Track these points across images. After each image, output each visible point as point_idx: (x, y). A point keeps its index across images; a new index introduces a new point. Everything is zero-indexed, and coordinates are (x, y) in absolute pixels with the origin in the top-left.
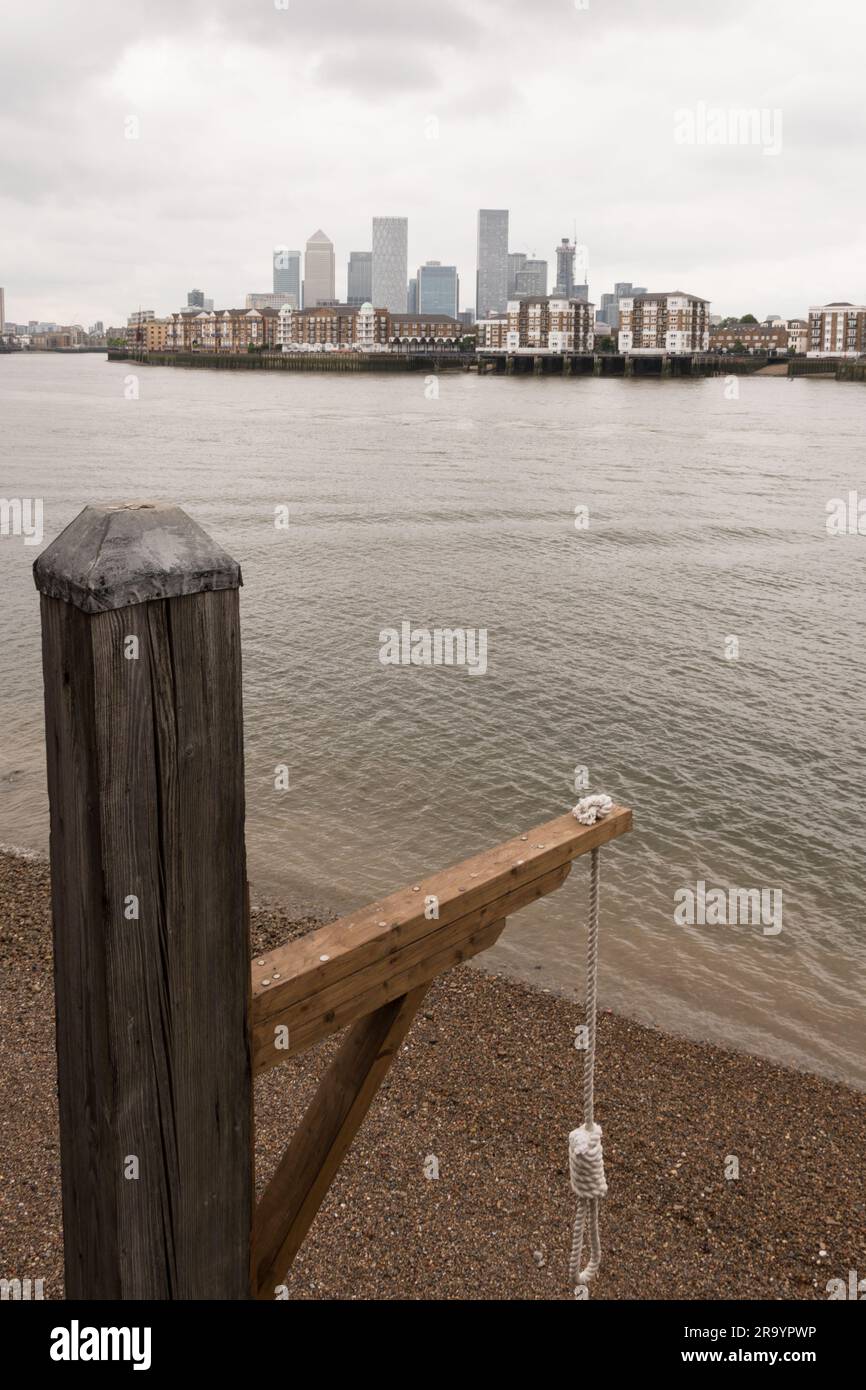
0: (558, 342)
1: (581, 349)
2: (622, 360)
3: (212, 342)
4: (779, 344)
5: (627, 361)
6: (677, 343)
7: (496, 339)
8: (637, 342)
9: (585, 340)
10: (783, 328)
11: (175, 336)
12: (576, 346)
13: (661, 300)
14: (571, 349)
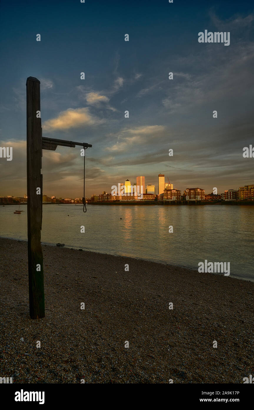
0: (174, 198)
1: (179, 200)
2: (187, 201)
3: (107, 200)
4: (219, 198)
5: (188, 202)
6: (199, 198)
7: (162, 198)
8: (190, 198)
9: (179, 198)
10: (220, 195)
11: (100, 199)
12: (178, 199)
13: (194, 189)
14: (177, 200)
